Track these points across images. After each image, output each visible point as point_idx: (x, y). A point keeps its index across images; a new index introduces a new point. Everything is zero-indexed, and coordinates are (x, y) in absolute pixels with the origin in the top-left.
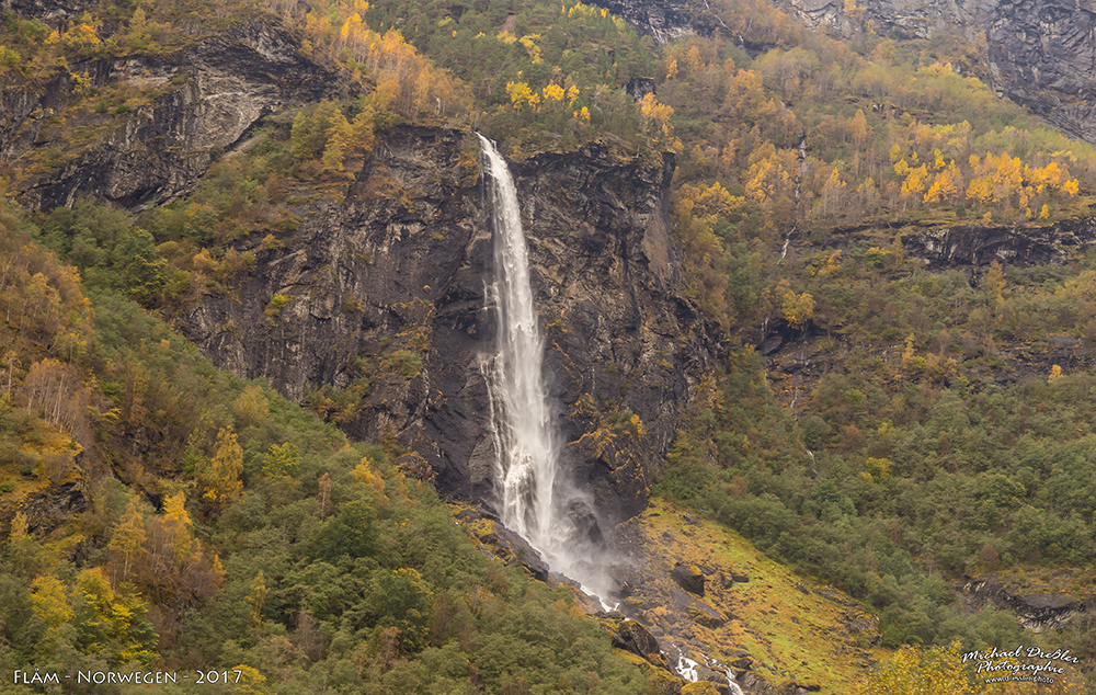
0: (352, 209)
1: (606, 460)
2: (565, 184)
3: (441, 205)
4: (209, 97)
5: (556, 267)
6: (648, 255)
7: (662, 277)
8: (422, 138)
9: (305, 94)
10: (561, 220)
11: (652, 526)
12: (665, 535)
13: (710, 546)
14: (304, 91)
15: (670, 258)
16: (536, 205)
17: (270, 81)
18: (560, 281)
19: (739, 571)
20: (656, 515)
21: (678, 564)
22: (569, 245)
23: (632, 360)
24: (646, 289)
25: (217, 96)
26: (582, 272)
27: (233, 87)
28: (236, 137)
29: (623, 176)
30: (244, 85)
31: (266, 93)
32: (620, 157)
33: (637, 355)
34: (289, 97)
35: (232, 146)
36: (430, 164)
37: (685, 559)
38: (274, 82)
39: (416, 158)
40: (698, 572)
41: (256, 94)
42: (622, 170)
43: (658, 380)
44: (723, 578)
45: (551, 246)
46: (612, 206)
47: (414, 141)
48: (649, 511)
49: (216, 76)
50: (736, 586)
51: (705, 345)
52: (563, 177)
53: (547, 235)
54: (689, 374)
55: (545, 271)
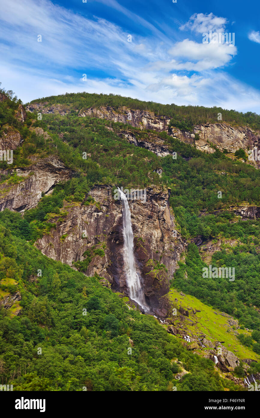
0: (83, 209)
1: (158, 278)
3: (107, 207)
4: (40, 179)
5: (140, 223)
6: (165, 218)
7: (169, 224)
8: (101, 188)
9: (67, 177)
10: (141, 210)
11: (171, 297)
12: (176, 299)
13: (189, 302)
14: (66, 176)
15: (171, 219)
16: (134, 206)
17: (57, 173)
18: (141, 227)
19: (198, 309)
20: (172, 293)
21: (180, 308)
22: (143, 217)
23: (162, 249)
24: (165, 228)
25: (42, 178)
26: (147, 224)
27: (47, 175)
28: (48, 190)
29: (158, 196)
30: (50, 175)
31: (56, 176)
32: (156, 191)
33: (164, 247)
34: (62, 178)
35: (46, 193)
36: (103, 195)
37: (182, 306)
38: (58, 173)
39: (99, 193)
40: (187, 310)
41: (53, 177)
43: (170, 255)
44: (193, 311)
45: (138, 217)
46: (155, 205)
47: (99, 189)
48: (170, 293)
49: (42, 172)
50: (197, 313)
51: (182, 244)
53: (137, 214)
54: (178, 252)
55: (137, 224)
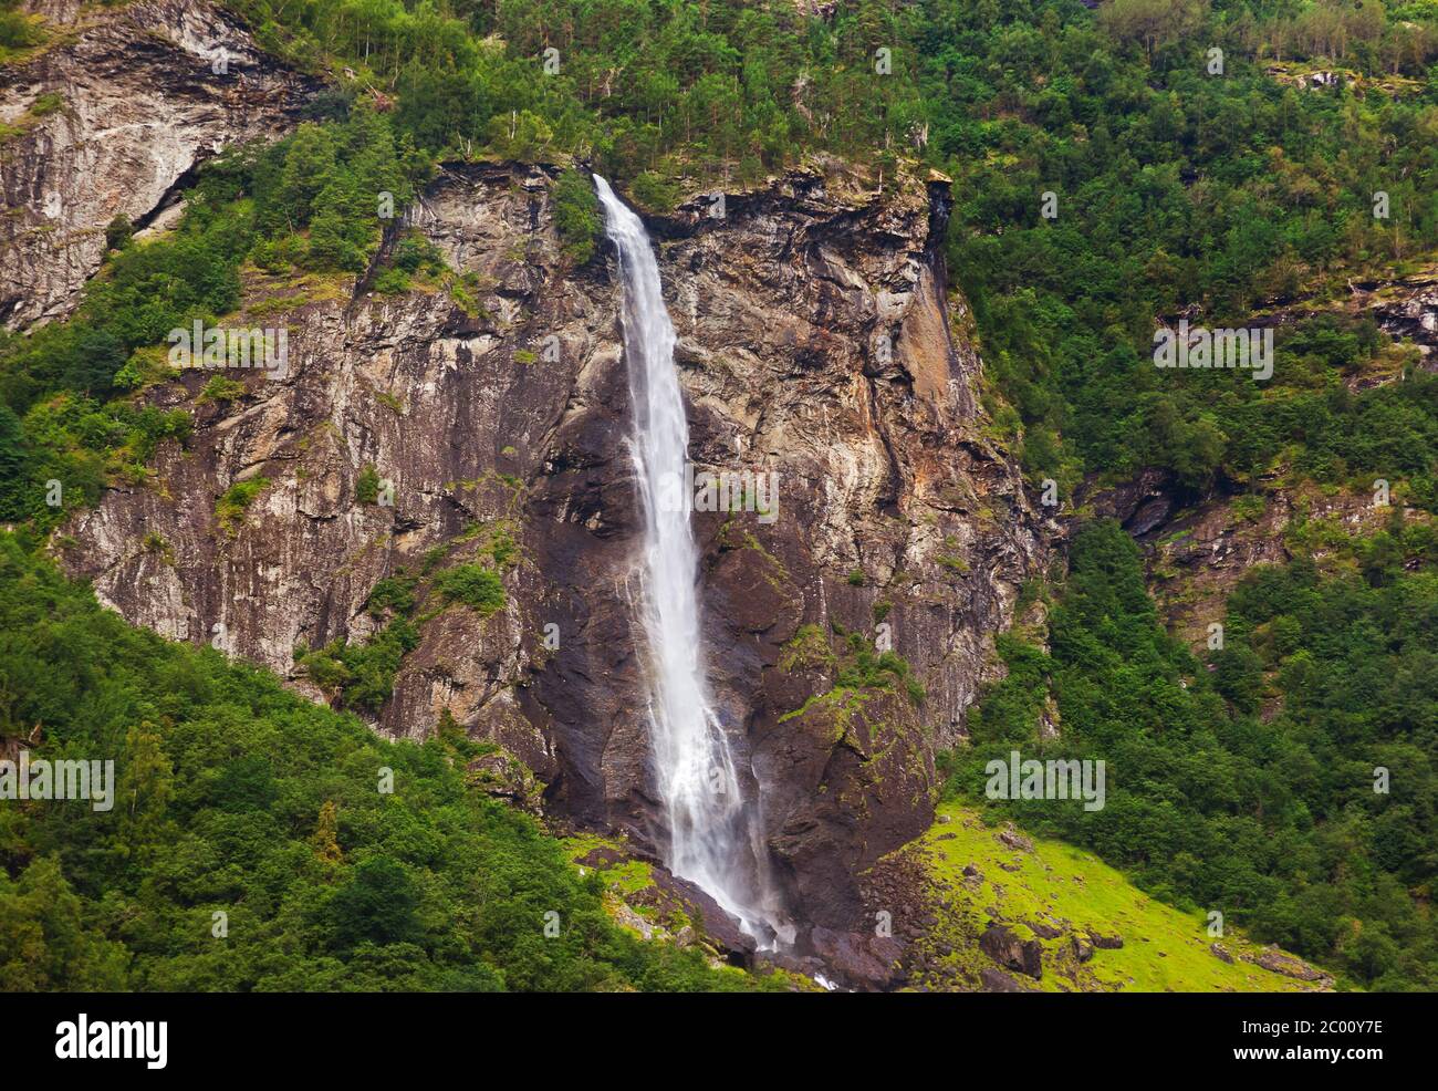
0: (365, 319)
1: (854, 741)
2: (750, 248)
3: (525, 299)
4: (100, 135)
5: (743, 400)
6: (913, 368)
7: (940, 405)
8: (488, 182)
9: (273, 119)
10: (748, 314)
11: (943, 857)
12: (968, 872)
13: (1051, 888)
14: (271, 112)
15: (954, 369)
16: (701, 290)
17: (207, 98)
18: (752, 424)
19: (1106, 931)
20: (951, 836)
21: (991, 924)
22: (765, 358)
23: (892, 559)
24: (911, 428)
25: (113, 132)
26: (793, 407)
27: (143, 113)
28: (153, 203)
29: (856, 228)
30: (163, 108)
31: (202, 119)
32: (848, 195)
33: (900, 549)
34: (244, 125)
35: (146, 221)
36: (501, 227)
37: (1006, 912)
38: (217, 99)
39: (478, 216)
40: (1028, 935)
41: (185, 123)
42: (854, 217)
43: (941, 593)
44: (1076, 944)
45: (732, 362)
46: (839, 284)
47: (471, 190)
48: (937, 830)
49: (110, 94)
50: (1101, 956)
51: (1028, 524)
52: (745, 236)
53: (723, 341)
54: (999, 578)
55: (724, 408)
